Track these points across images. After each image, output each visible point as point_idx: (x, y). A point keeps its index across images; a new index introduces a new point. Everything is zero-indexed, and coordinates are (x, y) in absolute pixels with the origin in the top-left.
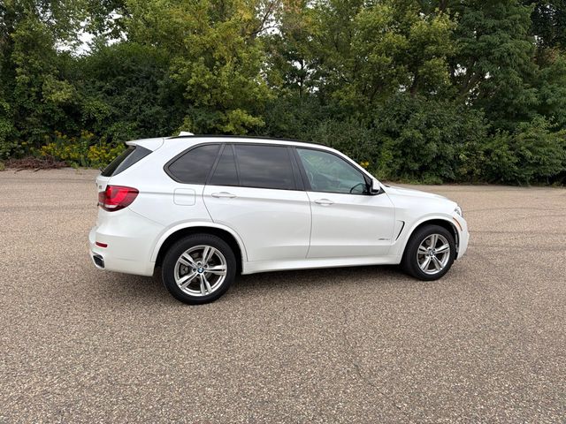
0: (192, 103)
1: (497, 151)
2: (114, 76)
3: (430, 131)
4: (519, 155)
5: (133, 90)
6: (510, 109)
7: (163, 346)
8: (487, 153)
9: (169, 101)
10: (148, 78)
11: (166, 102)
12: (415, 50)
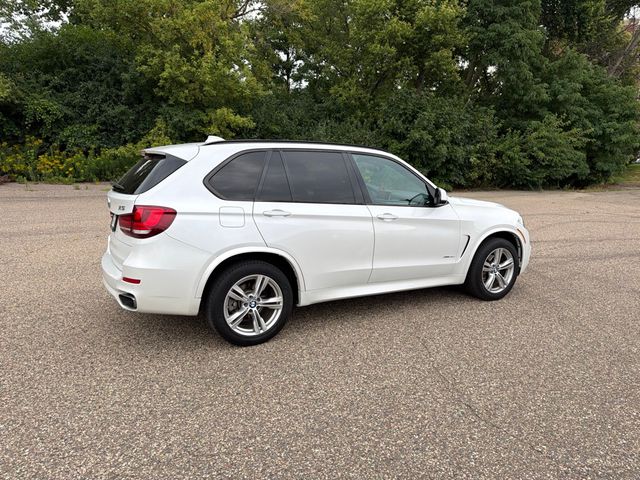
0: (166, 100)
1: (509, 153)
2: (63, 68)
3: (440, 132)
4: (531, 157)
5: (90, 85)
6: (521, 107)
7: (235, 401)
8: (499, 155)
9: (136, 99)
10: (107, 71)
11: (132, 99)
12: (420, 41)
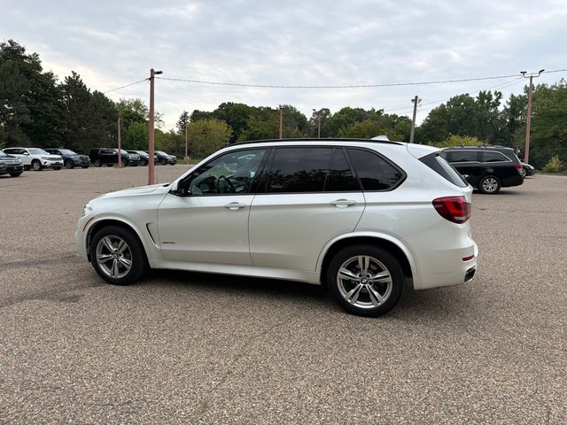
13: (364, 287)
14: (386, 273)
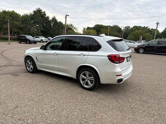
13: (87, 81)
14: (93, 77)
